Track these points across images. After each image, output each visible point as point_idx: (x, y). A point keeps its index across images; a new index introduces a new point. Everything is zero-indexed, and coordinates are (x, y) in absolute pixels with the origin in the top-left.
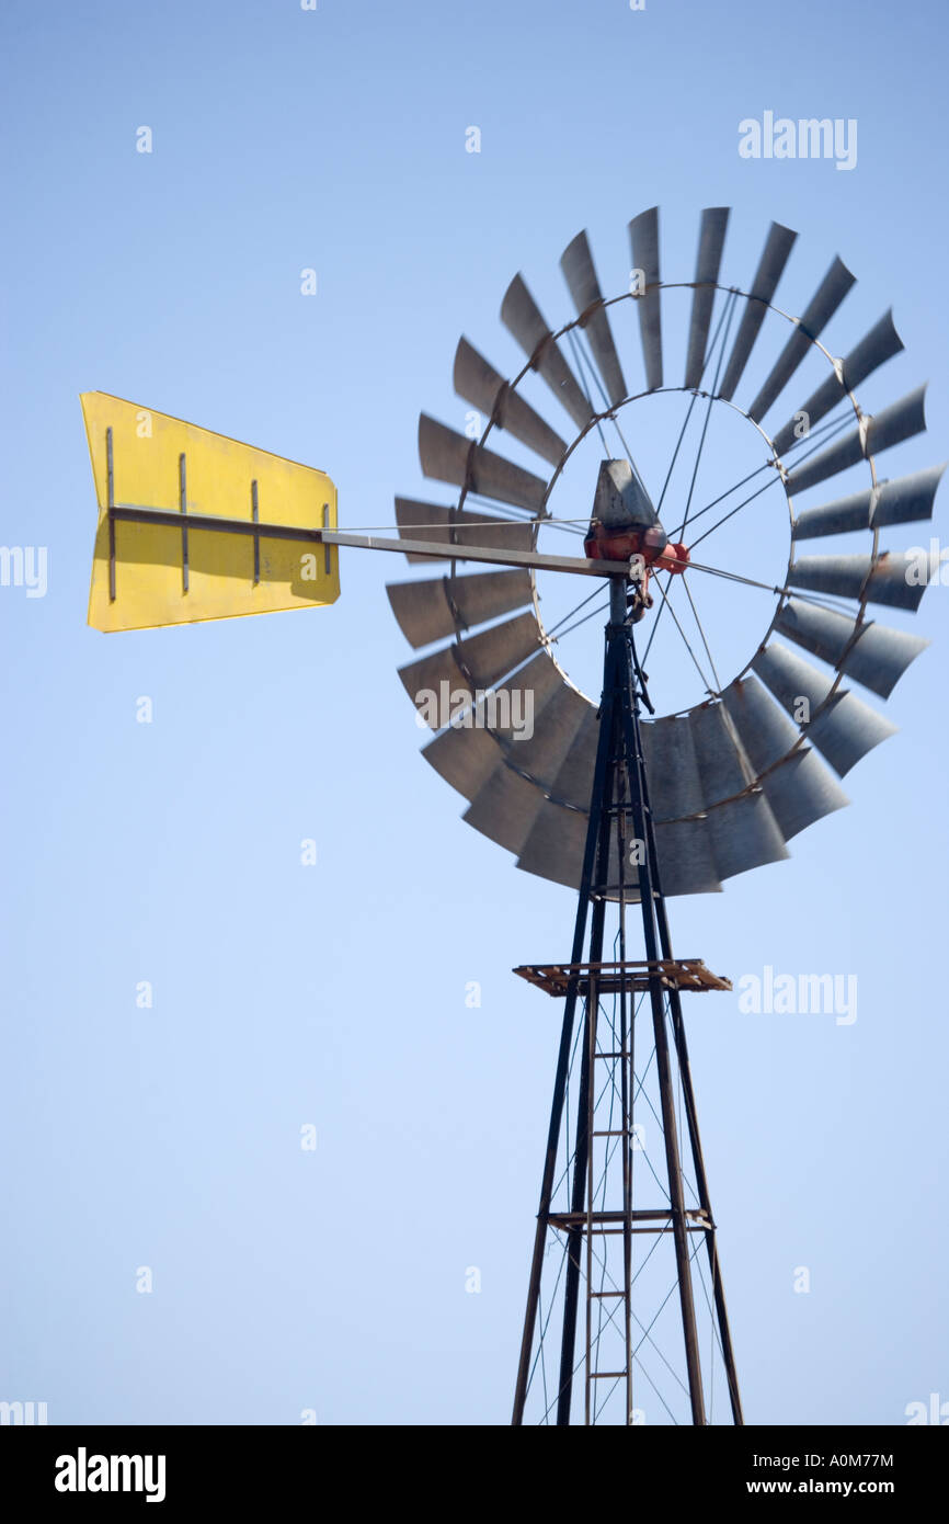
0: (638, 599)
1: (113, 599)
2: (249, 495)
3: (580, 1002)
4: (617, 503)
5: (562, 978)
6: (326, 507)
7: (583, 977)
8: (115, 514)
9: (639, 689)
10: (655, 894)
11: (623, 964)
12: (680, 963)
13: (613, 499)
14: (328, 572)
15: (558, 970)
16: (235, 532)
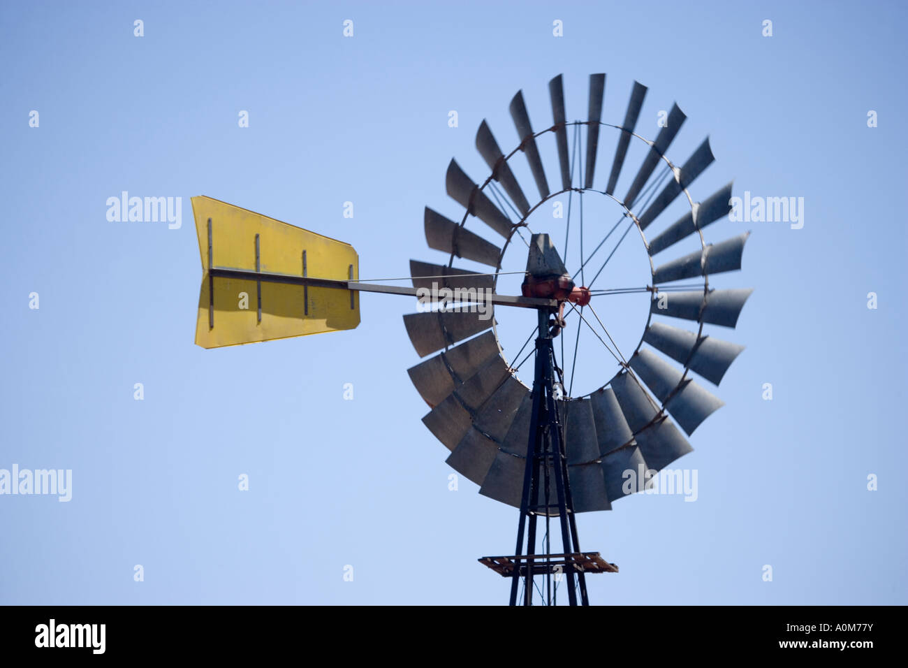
0: (556, 322)
1: (212, 327)
2: (300, 261)
3: (521, 580)
4: (541, 261)
5: (509, 565)
6: (351, 267)
7: (523, 564)
8: (213, 274)
9: (557, 379)
10: (569, 511)
11: (548, 556)
12: (585, 554)
13: (539, 259)
14: (352, 308)
15: (507, 559)
16: (291, 283)
